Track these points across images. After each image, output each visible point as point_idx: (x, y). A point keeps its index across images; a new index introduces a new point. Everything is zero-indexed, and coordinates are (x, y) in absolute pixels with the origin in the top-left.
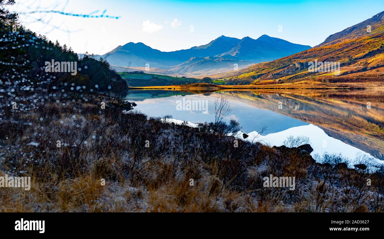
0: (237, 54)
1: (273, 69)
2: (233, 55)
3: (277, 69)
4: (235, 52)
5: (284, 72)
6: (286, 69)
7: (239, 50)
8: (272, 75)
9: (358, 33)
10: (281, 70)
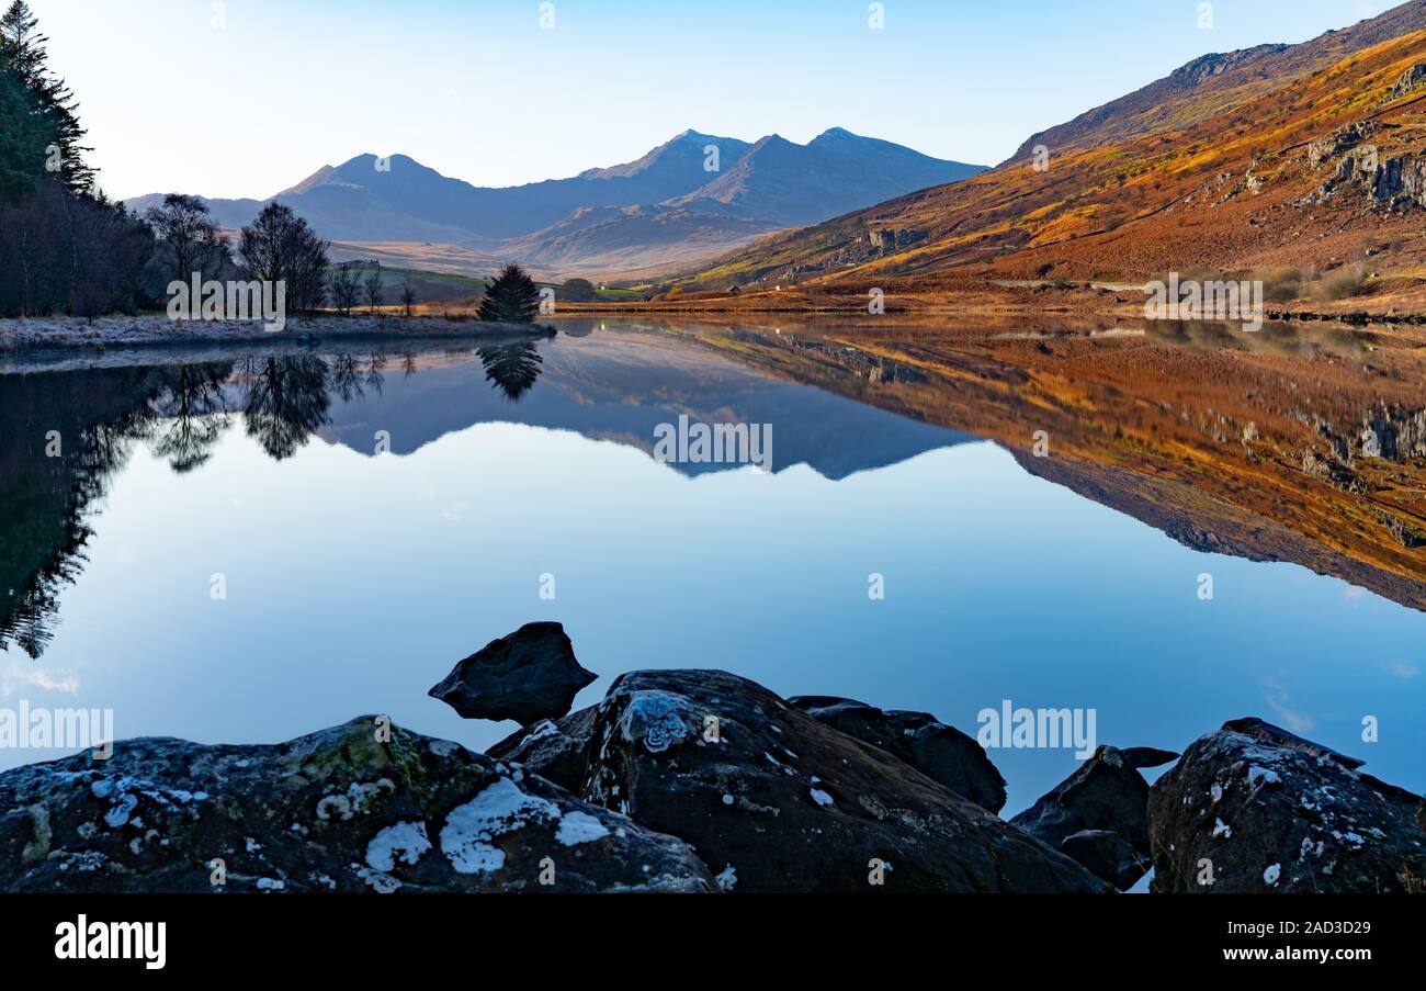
0: (738, 194)
1: (807, 251)
2: (723, 201)
3: (818, 252)
4: (733, 190)
5: (836, 260)
6: (842, 250)
7: (747, 181)
8: (795, 270)
9: (1116, 130)
10: (828, 255)
